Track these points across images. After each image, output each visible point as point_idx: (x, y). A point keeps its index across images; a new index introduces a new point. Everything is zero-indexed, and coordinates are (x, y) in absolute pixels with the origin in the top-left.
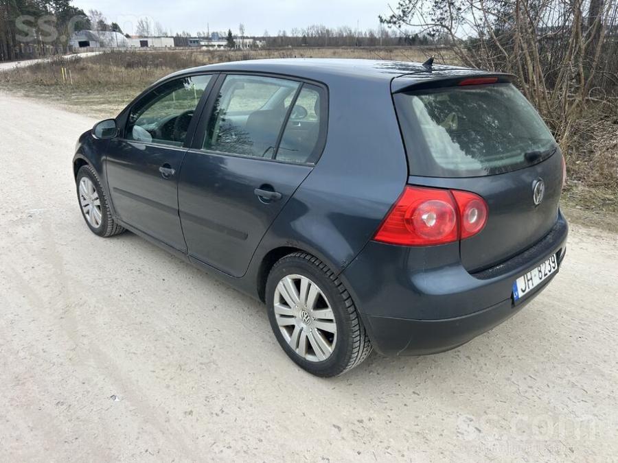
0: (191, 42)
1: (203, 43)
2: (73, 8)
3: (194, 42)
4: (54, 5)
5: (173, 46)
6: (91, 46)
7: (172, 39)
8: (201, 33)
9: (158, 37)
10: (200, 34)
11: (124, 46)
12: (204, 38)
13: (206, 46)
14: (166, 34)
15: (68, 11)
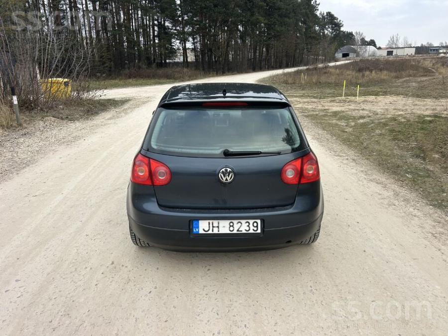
0: (431, 50)
1: (441, 51)
2: (342, 31)
3: (434, 50)
4: (331, 31)
5: (413, 54)
6: (350, 56)
7: (414, 49)
8: (444, 43)
9: (403, 48)
10: (442, 43)
11: (374, 56)
12: (444, 47)
13: (444, 53)
14: (410, 45)
15: (339, 33)
